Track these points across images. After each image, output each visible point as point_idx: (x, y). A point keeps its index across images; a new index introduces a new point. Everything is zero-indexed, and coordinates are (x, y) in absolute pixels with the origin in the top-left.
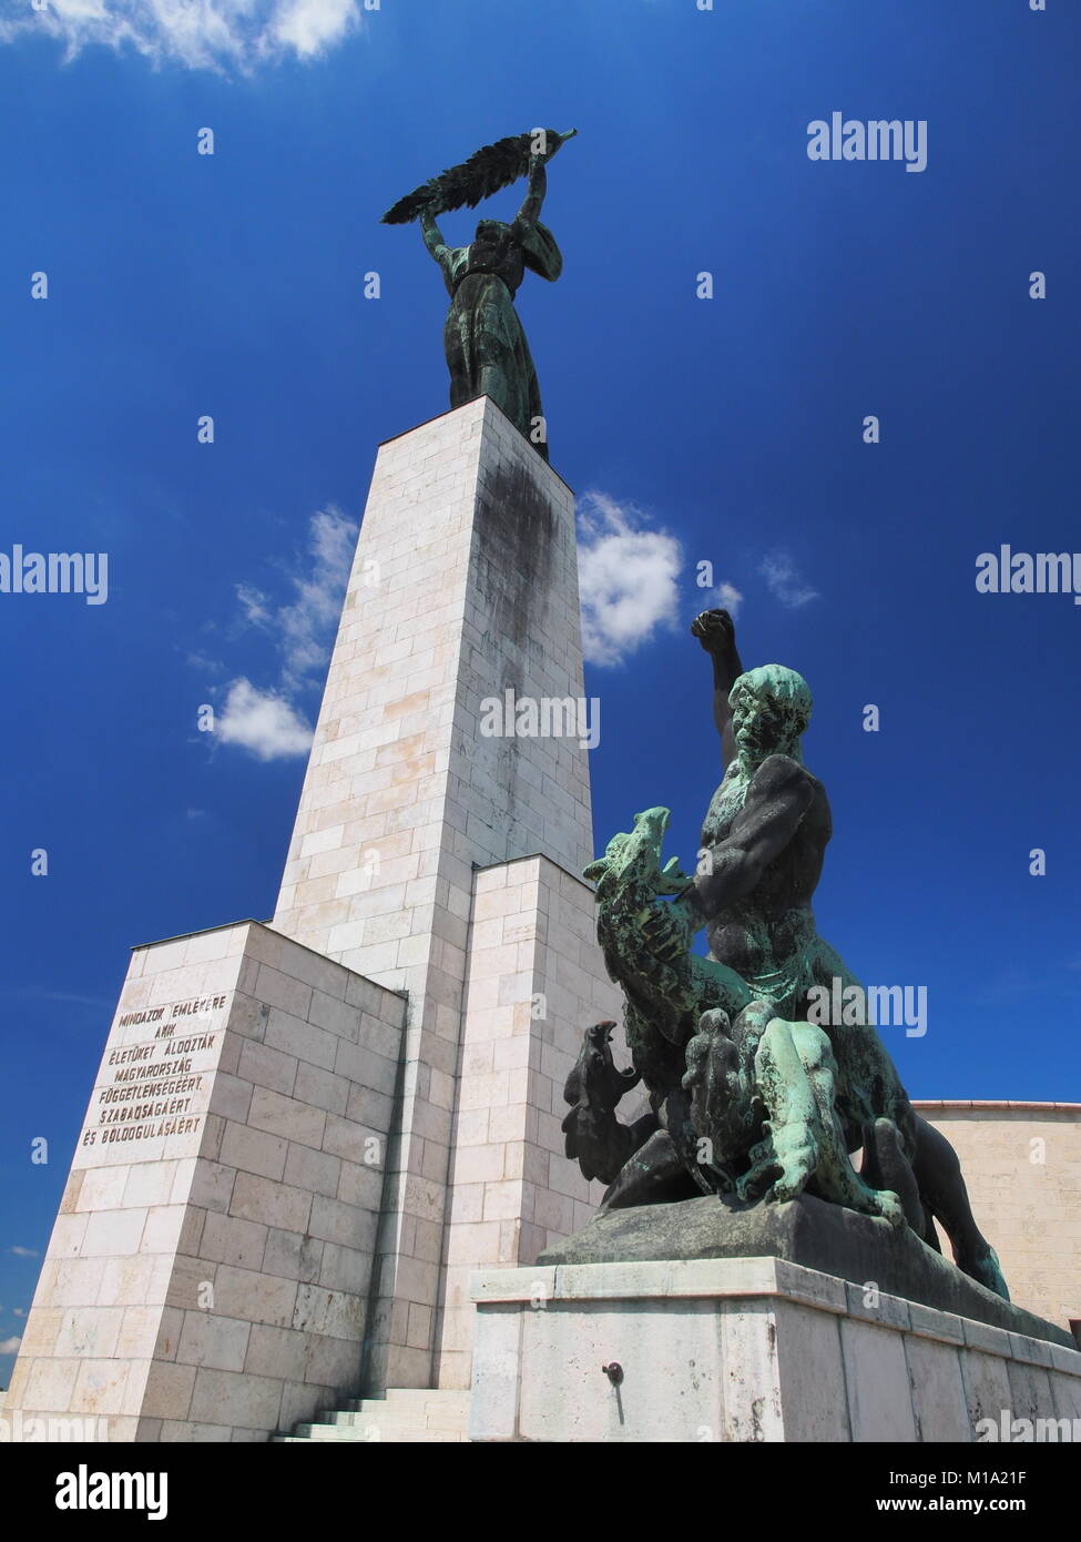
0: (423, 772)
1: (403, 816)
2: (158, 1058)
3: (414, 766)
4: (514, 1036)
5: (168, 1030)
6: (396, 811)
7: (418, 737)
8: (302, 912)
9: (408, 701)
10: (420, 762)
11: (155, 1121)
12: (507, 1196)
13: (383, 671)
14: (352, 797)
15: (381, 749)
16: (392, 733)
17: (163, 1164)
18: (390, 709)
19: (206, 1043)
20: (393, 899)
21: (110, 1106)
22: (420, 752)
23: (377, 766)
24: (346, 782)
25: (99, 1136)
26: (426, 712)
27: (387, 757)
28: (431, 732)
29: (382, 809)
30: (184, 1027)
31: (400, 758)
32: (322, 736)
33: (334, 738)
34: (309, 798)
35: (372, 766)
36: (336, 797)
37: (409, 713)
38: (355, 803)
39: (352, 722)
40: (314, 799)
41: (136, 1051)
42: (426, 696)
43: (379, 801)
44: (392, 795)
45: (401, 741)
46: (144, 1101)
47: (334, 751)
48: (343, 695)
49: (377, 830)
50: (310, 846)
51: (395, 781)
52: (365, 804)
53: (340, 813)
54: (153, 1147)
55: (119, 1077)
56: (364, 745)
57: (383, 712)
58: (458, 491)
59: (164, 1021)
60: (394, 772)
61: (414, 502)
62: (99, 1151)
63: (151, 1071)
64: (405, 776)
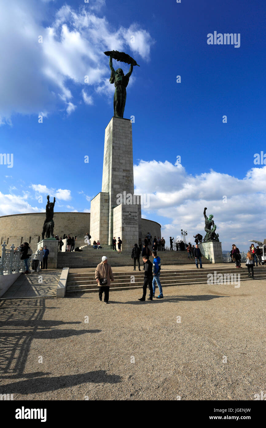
0: (130, 182)
1: (128, 187)
2: (130, 216)
3: (129, 181)
5: (130, 214)
6: (127, 186)
7: (129, 177)
9: (126, 170)
11: (131, 223)
12: (140, 230)
13: (122, 163)
14: (120, 181)
15: (123, 176)
16: (125, 174)
17: (134, 228)
18: (124, 170)
19: (136, 216)
21: (125, 221)
22: (129, 179)
23: (123, 178)
24: (119, 179)
25: (125, 224)
26: (129, 173)
27: (125, 178)
28: (131, 177)
29: (125, 185)
30: (132, 214)
31: (127, 179)
32: (113, 170)
33: (115, 171)
34: (113, 179)
35: (122, 178)
36: (117, 180)
37: (127, 172)
38: (121, 182)
39: (118, 170)
40: (114, 179)
41: (126, 216)
42: (129, 171)
43: (125, 184)
44: (126, 183)
45: (126, 176)
46: (130, 221)
47: (115, 173)
48: (115, 164)
49: (125, 188)
50: (115, 186)
51: (126, 182)
52: (122, 183)
53: (119, 183)
54: (132, 226)
55: (125, 218)
56: (120, 174)
57: (122, 170)
58: (129, 138)
59: (129, 213)
60: (126, 180)
61: (122, 135)
62: (125, 225)
63: (129, 218)
64: (128, 182)
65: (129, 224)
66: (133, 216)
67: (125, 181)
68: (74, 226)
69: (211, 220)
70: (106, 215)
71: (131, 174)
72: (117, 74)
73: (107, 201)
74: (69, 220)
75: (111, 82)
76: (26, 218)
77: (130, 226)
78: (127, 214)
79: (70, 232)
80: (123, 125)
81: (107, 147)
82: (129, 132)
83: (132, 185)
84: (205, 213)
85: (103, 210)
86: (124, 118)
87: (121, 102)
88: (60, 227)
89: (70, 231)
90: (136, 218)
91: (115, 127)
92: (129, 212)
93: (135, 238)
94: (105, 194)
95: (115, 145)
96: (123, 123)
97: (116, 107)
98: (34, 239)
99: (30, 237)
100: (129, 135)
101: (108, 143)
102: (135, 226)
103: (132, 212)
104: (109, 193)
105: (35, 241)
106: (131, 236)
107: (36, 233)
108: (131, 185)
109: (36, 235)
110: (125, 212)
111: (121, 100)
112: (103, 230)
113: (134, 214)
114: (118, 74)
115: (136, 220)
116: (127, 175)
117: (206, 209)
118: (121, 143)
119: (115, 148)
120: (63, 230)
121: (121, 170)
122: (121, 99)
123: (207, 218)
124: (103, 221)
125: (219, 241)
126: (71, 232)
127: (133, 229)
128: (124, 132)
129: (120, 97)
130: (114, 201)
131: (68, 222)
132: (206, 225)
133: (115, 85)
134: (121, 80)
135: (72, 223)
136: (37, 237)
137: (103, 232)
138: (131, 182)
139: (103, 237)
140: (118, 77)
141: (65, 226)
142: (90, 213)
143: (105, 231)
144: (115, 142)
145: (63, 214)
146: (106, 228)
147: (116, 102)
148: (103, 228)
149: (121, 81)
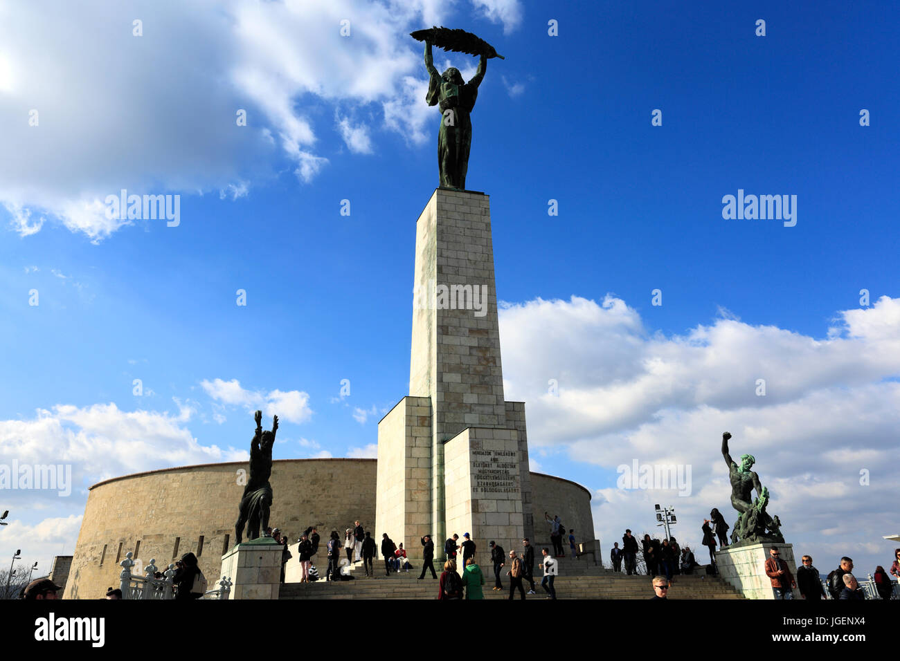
0: (491, 364)
1: (486, 379)
2: (494, 467)
3: (487, 360)
4: (523, 461)
6: (484, 376)
7: (487, 349)
8: (450, 404)
9: (479, 331)
10: (490, 360)
11: (498, 487)
12: (528, 507)
14: (462, 363)
15: (471, 348)
16: (474, 342)
17: (508, 502)
18: (471, 331)
19: (513, 466)
20: (488, 410)
21: (480, 480)
22: (488, 355)
23: (471, 354)
24: (457, 356)
25: (479, 490)
26: (488, 339)
27: (474, 352)
28: (492, 349)
29: (477, 373)
30: (502, 459)
31: (481, 354)
32: (441, 331)
33: (447, 334)
34: (440, 357)
35: (468, 354)
36: (454, 360)
37: (480, 337)
38: (464, 366)
39: (454, 330)
40: (443, 358)
41: (484, 464)
42: (487, 333)
43: (475, 369)
44: (480, 368)
45: (479, 348)
46: (494, 481)
47: (448, 340)
48: (446, 315)
49: (476, 381)
50: (447, 378)
51: (480, 363)
52: (469, 368)
53: (457, 369)
54: (504, 496)
55: (480, 471)
56: (463, 343)
57: (468, 331)
58: (485, 240)
59: (493, 455)
60: (479, 360)
61: (462, 234)
62: (481, 495)
63: (493, 471)
64: (484, 363)
65: (491, 491)
66: (505, 466)
67: (474, 361)
68: (329, 501)
69: (748, 470)
70: (423, 463)
71: (493, 341)
72: (446, 80)
73: (426, 423)
74: (314, 482)
75: (429, 102)
76: (194, 479)
77: (497, 495)
78: (487, 459)
79: (316, 519)
80: (465, 209)
81: (423, 270)
82: (484, 225)
83: (497, 373)
84: (725, 449)
85: (414, 450)
86: (466, 189)
87: (457, 149)
88: (287, 504)
89: (316, 517)
90: (512, 471)
91: (442, 213)
92: (492, 453)
93: (513, 534)
94: (419, 400)
95: (444, 261)
96: (465, 204)
97: (444, 164)
98: (212, 543)
99: (202, 538)
100: (484, 234)
101: (424, 259)
102: (512, 495)
103: (499, 454)
104: (430, 398)
105: (215, 550)
106: (501, 530)
107: (219, 524)
108: (494, 371)
109: (219, 532)
110: (479, 453)
111: (457, 145)
112: (414, 510)
113: (508, 459)
114: (448, 81)
115: (513, 478)
116: (483, 343)
117: (727, 437)
118: (462, 255)
119: (444, 270)
120: (296, 513)
121: (463, 329)
122: (457, 142)
123: (736, 466)
124: (414, 482)
125: (783, 541)
126: (321, 520)
127: (507, 506)
128: (469, 227)
129: (455, 137)
130: (446, 421)
131: (312, 487)
132: (734, 487)
133: (441, 107)
134: (457, 95)
135: (324, 490)
136: (222, 537)
137: (414, 516)
138: (495, 363)
139: (415, 532)
140: (447, 89)
141: (304, 501)
142: (375, 461)
143: (422, 513)
144: (445, 253)
145: (300, 465)
146: (423, 505)
147: (445, 149)
148: (415, 504)
149: (456, 97)
